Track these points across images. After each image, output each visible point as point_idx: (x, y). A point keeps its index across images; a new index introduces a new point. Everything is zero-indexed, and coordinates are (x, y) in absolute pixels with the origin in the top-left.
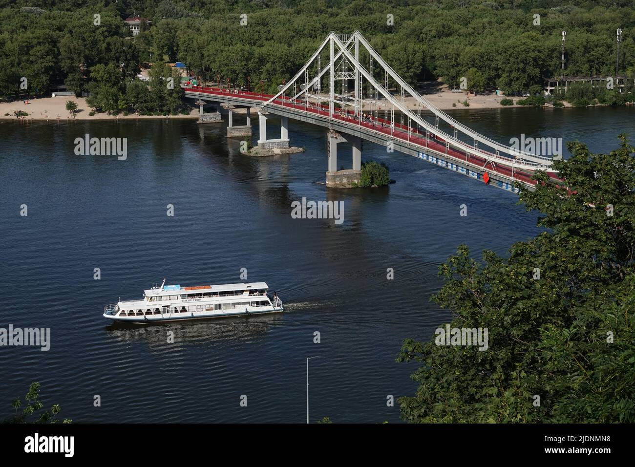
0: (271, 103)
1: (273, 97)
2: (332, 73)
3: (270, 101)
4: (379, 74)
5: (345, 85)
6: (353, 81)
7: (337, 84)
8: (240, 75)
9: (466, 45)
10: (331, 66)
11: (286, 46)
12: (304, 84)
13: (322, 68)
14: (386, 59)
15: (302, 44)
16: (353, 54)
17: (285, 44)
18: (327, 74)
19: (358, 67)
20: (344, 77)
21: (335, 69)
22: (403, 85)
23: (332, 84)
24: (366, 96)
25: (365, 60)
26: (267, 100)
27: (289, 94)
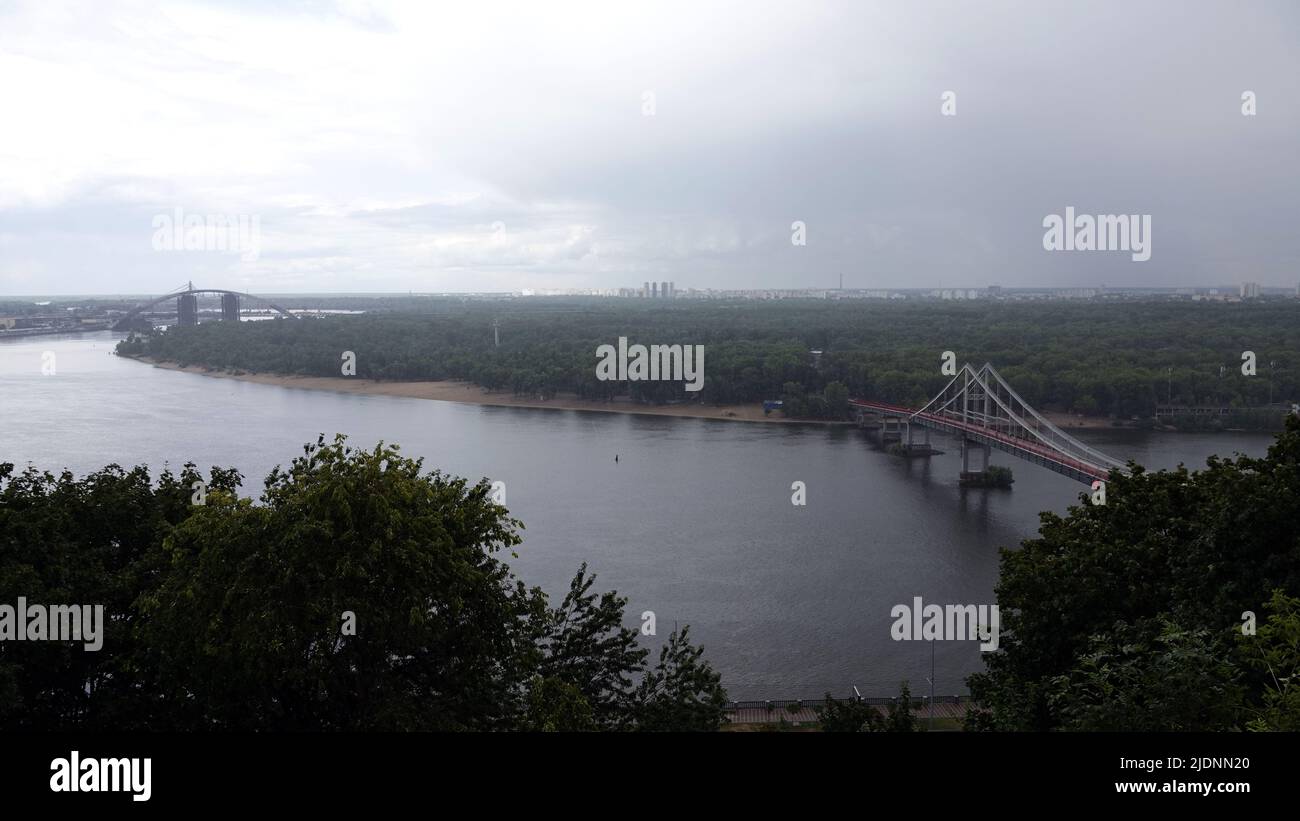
0: (917, 415)
1: (919, 411)
2: (966, 394)
4: (1005, 397)
5: (976, 405)
7: (971, 403)
10: (965, 389)
11: (931, 373)
12: (943, 402)
13: (959, 391)
14: (1012, 386)
16: (984, 380)
18: (962, 395)
19: (987, 390)
20: (976, 397)
21: (969, 391)
22: (1025, 406)
23: (966, 403)
25: (994, 386)
26: (914, 413)
27: (932, 408)
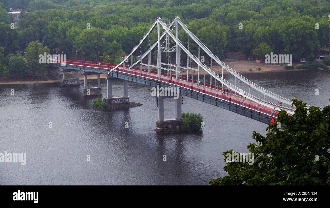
0: (115, 70)
1: (116, 65)
2: (159, 47)
3: (114, 69)
6: (175, 53)
8: (93, 50)
9: (259, 26)
10: (158, 43)
12: (139, 56)
13: (153, 45)
14: (200, 37)
15: (139, 27)
17: (126, 27)
18: (155, 48)
19: (178, 43)
21: (161, 44)
22: (211, 55)
24: (184, 64)
26: (112, 68)
